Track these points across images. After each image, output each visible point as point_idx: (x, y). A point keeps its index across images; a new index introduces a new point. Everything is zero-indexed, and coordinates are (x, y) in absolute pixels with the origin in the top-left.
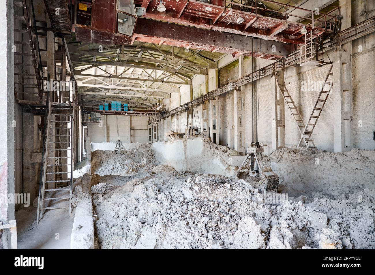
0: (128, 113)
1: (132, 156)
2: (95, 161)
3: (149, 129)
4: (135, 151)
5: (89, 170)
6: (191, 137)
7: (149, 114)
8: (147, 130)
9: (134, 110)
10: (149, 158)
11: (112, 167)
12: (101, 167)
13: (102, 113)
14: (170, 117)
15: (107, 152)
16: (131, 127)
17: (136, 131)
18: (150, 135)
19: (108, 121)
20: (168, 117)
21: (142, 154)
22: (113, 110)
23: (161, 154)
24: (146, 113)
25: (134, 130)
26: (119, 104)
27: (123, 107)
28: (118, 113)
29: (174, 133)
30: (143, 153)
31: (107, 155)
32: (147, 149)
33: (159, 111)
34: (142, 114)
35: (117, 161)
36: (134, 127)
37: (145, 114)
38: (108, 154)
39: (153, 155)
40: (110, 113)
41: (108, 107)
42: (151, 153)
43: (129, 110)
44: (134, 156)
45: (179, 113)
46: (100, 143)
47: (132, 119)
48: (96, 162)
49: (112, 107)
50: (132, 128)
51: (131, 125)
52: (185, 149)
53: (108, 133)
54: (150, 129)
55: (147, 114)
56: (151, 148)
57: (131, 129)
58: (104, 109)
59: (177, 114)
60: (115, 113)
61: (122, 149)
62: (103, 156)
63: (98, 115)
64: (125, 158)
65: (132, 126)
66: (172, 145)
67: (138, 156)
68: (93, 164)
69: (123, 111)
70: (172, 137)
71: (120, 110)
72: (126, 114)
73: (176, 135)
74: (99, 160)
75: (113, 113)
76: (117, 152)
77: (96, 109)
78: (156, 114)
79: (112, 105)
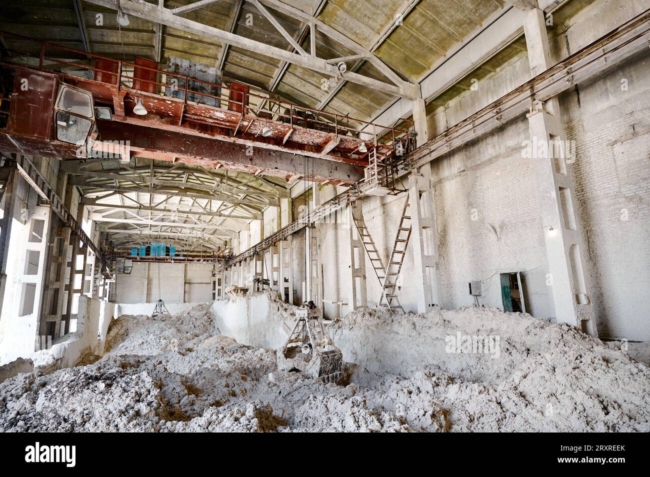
0: (174, 260)
1: (179, 323)
2: (115, 333)
3: (212, 282)
4: (185, 315)
5: (63, 349)
6: (256, 294)
7: (208, 261)
8: (210, 283)
9: (184, 256)
10: (204, 326)
11: (141, 342)
12: (124, 341)
13: (134, 260)
14: (238, 264)
15: (139, 318)
16: (185, 280)
17: (193, 285)
18: (214, 292)
19: (151, 271)
20: (235, 265)
21: (194, 319)
22: (152, 256)
23: (222, 320)
24: (203, 259)
25: (189, 283)
26: (162, 247)
27: (168, 250)
28: (160, 259)
29: (236, 287)
30: (196, 319)
31: (138, 323)
32: (204, 312)
33: (224, 257)
34: (198, 261)
35: (152, 331)
36: (190, 280)
37: (201, 261)
38: (140, 320)
39: (212, 321)
40: (148, 259)
41: (144, 252)
42: (209, 318)
43: (177, 255)
44: (182, 323)
45: (248, 259)
46: (133, 305)
47: (188, 268)
48: (117, 333)
49: (151, 251)
50: (187, 282)
51: (185, 277)
52: (248, 311)
53: (149, 290)
54: (214, 283)
55: (204, 261)
56: (211, 310)
57: (185, 283)
58: (138, 255)
59: (245, 260)
60: (156, 259)
61: (164, 313)
62: (130, 325)
63: (129, 263)
64: (165, 327)
65: (188, 278)
66: (234, 305)
67: (187, 323)
68: (110, 338)
69: (168, 257)
70: (234, 294)
71: (163, 255)
72: (173, 261)
73: (239, 291)
74: (122, 331)
75: (153, 259)
76: (155, 318)
77: (125, 255)
78: (218, 261)
79: (151, 248)
